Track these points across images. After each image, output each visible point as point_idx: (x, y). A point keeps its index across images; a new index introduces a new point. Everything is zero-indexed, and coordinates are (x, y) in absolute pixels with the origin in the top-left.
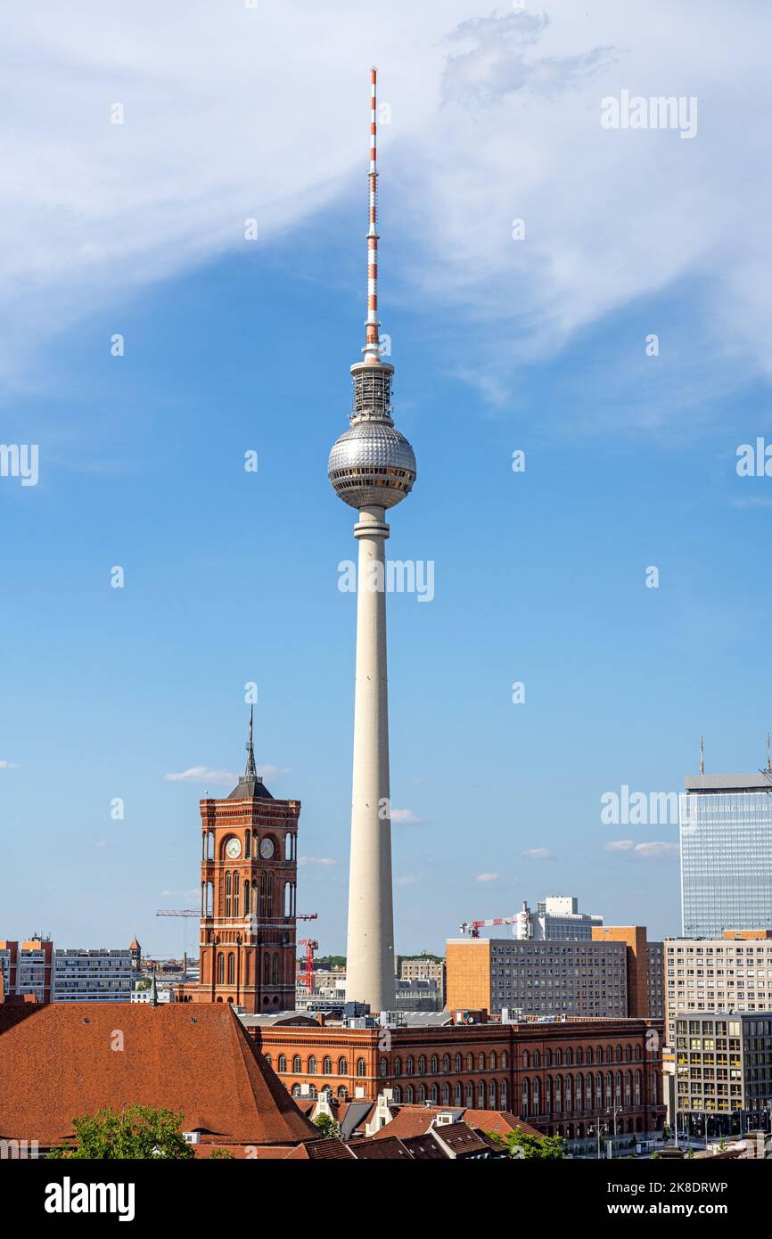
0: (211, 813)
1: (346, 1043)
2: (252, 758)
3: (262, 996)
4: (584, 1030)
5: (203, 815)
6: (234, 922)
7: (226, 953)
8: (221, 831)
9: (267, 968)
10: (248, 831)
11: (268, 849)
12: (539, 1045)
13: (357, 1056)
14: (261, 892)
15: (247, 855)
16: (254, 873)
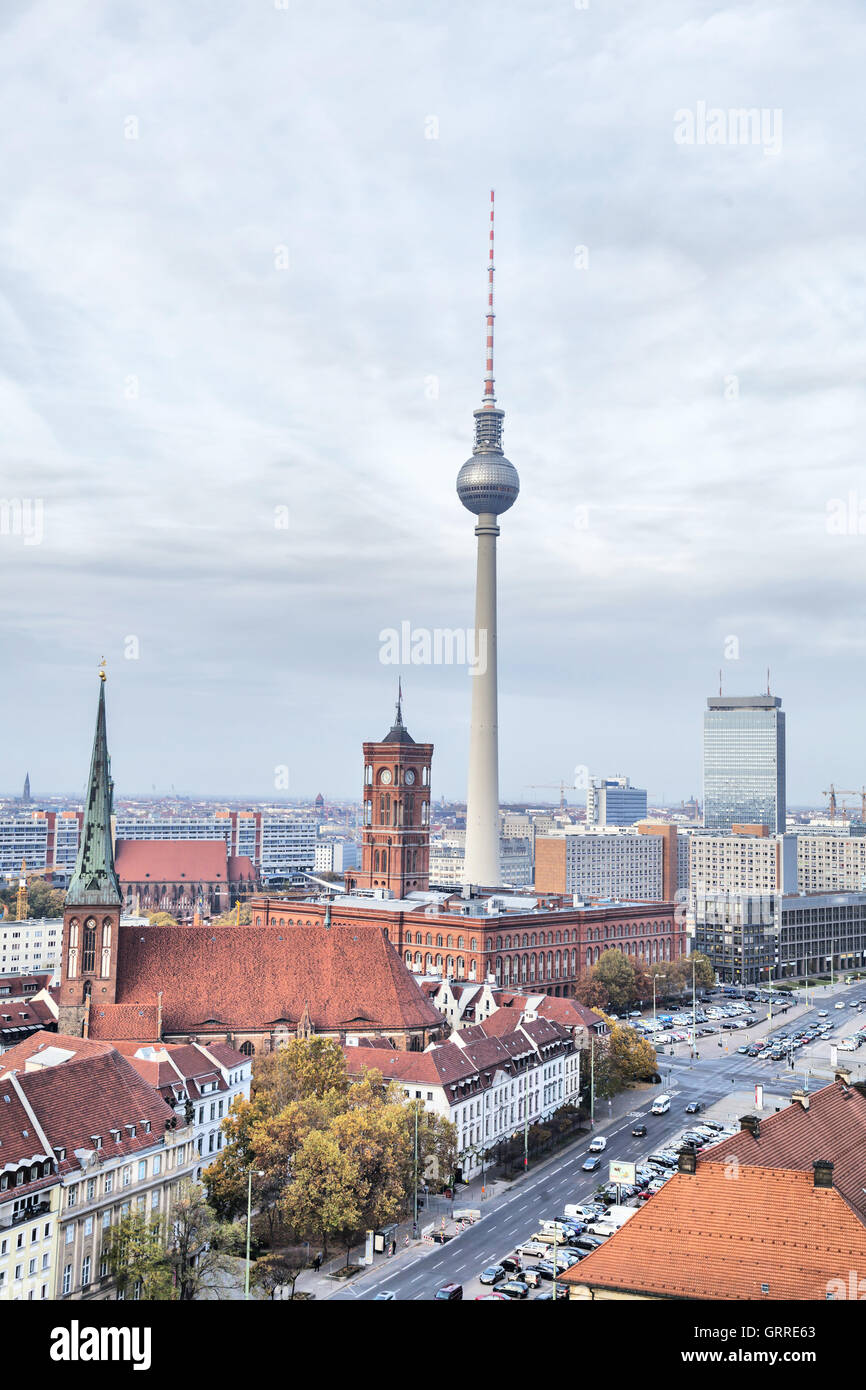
0: (370, 751)
1: (463, 926)
2: (399, 714)
3: (406, 881)
4: (631, 912)
5: (365, 753)
6: (387, 829)
7: (381, 850)
8: (379, 765)
9: (409, 862)
10: (396, 766)
11: (410, 779)
12: (600, 925)
13: (471, 937)
14: (406, 808)
15: (396, 783)
16: (400, 795)
